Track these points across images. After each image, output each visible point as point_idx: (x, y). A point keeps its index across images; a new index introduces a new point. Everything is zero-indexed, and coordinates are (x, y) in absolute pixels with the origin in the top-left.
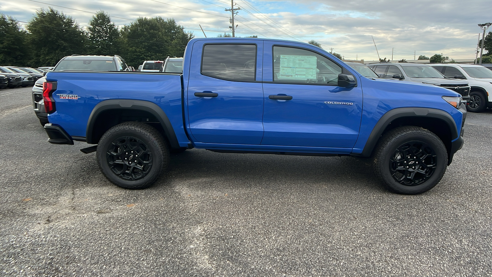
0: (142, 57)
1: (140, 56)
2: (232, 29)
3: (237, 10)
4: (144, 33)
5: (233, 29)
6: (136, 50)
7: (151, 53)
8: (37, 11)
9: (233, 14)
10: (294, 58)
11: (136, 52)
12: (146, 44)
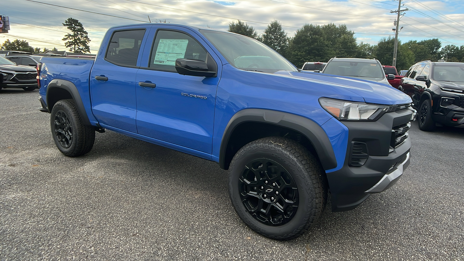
0: (302, 60)
1: (300, 59)
2: (395, 31)
3: (404, 11)
4: (307, 38)
5: (397, 32)
6: (297, 54)
7: (310, 56)
8: (230, 24)
9: (399, 15)
10: (169, 42)
11: (297, 55)
12: (307, 48)
